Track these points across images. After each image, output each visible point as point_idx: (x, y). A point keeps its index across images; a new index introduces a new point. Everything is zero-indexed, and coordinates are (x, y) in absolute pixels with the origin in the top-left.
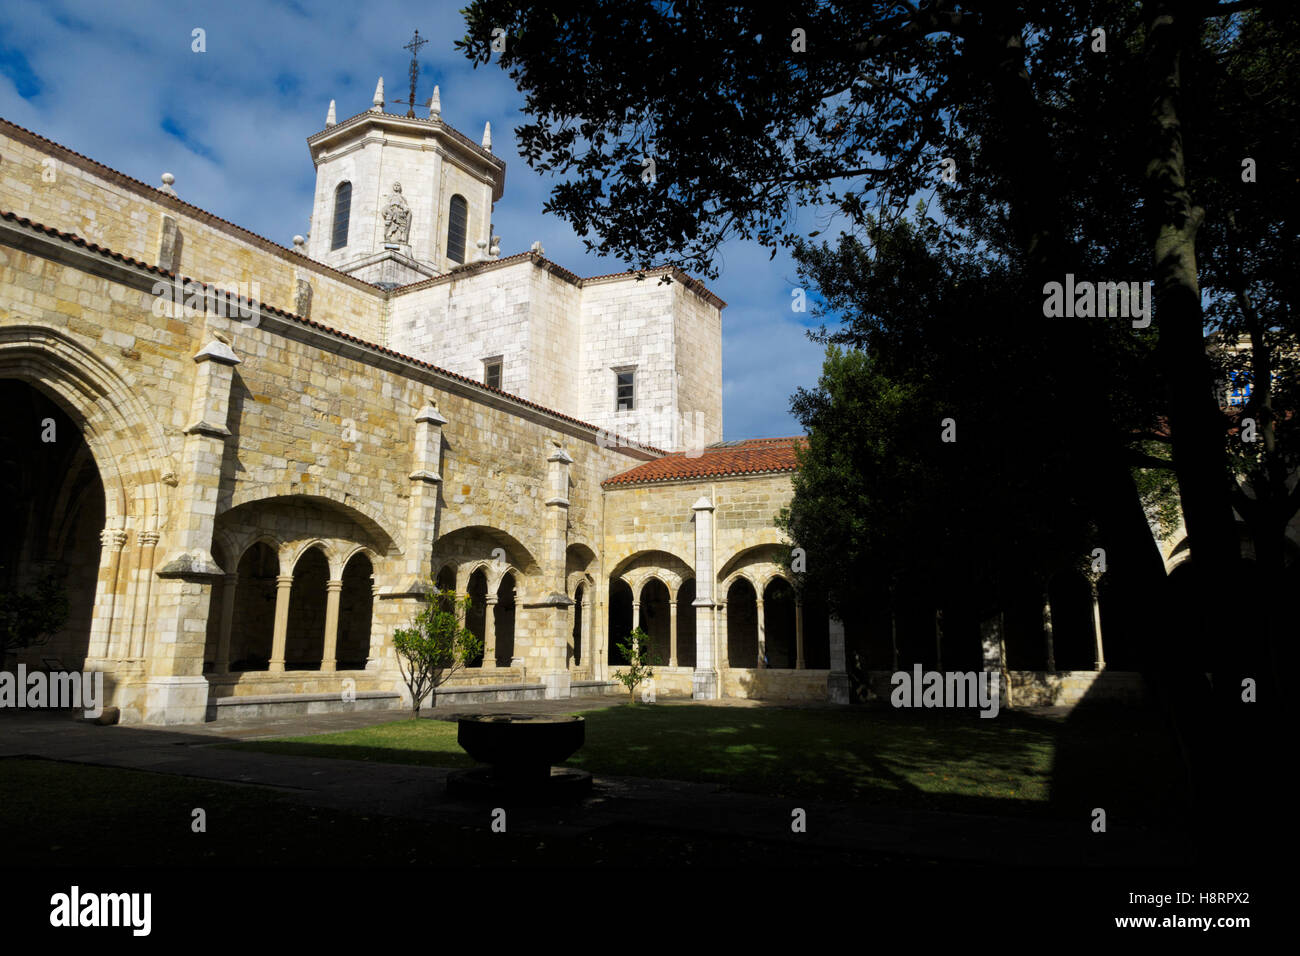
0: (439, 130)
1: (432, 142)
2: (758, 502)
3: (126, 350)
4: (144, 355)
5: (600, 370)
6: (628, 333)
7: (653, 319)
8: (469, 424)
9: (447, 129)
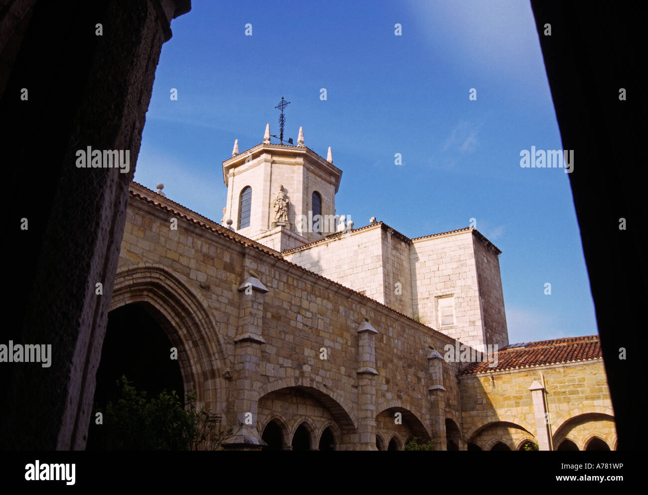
0: (305, 152)
1: (300, 160)
2: (577, 383)
3: (203, 284)
4: (213, 287)
5: (428, 298)
6: (446, 273)
7: (462, 262)
8: (386, 334)
9: (309, 150)
